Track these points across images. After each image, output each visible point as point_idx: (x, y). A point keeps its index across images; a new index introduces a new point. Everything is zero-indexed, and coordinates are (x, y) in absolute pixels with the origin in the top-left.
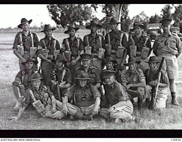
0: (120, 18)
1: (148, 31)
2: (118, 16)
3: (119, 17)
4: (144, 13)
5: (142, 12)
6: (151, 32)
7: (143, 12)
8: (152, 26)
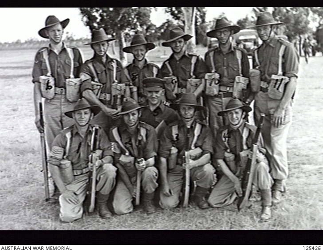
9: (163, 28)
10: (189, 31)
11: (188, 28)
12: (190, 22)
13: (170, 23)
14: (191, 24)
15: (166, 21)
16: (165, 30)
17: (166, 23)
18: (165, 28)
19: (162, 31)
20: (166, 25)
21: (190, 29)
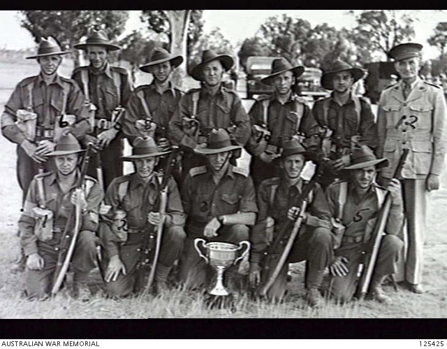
0: (185, 38)
1: (249, 73)
2: (181, 33)
3: (183, 35)
4: (220, 32)
5: (215, 29)
6: (256, 76)
7: (219, 29)
8: (258, 63)
9: (126, 43)
10: (178, 50)
11: (176, 46)
12: (180, 37)
13: (137, 36)
14: (182, 40)
15: (132, 33)
16: (129, 46)
17: (132, 35)
18: (129, 43)
19: (125, 47)
20: (132, 38)
21: (179, 47)
